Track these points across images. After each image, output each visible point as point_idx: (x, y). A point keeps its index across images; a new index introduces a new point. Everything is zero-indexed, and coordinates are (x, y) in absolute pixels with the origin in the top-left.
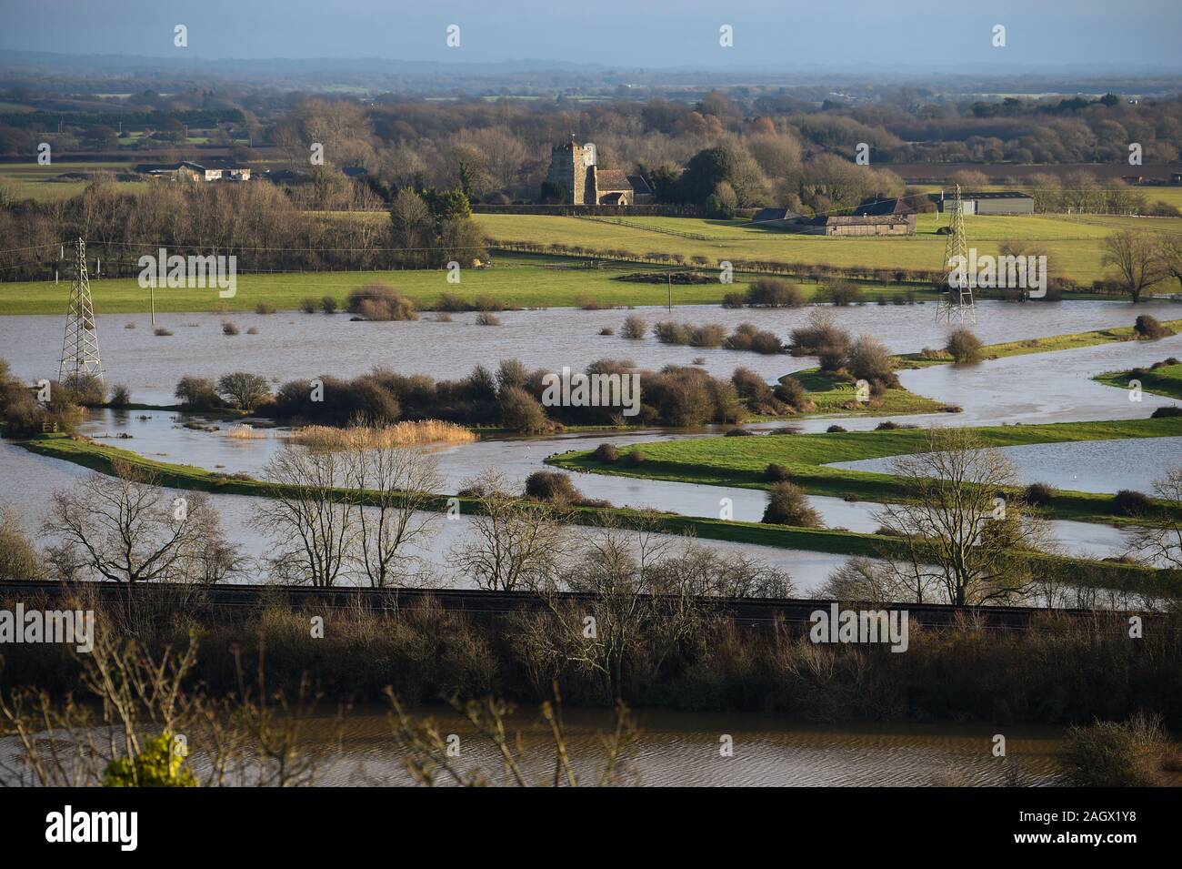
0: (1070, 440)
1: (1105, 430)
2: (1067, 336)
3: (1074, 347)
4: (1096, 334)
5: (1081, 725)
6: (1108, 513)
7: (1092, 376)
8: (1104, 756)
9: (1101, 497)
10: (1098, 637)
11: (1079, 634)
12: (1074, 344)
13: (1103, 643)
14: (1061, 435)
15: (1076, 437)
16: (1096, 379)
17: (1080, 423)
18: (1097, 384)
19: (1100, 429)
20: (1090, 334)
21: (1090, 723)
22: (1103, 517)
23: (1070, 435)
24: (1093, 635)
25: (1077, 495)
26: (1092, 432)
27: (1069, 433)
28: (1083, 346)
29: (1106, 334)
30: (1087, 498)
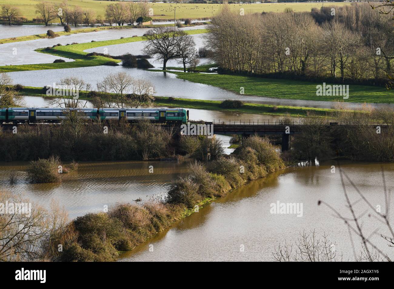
0: (28, 70)
1: (39, 67)
2: (25, 36)
3: (27, 40)
4: (35, 36)
5: (34, 160)
6: (41, 93)
7: (34, 50)
8: (41, 170)
9: (38, 88)
10: (39, 133)
11: (33, 132)
12: (28, 39)
13: (41, 134)
14: (25, 69)
15: (30, 69)
16: (35, 50)
17: (31, 65)
18: (36, 52)
19: (37, 66)
20: (33, 36)
21: (37, 160)
22: (40, 95)
23: (28, 68)
24: (38, 132)
25: (31, 88)
26: (35, 68)
27: (27, 68)
28: (31, 40)
29: (38, 36)
30: (34, 89)
